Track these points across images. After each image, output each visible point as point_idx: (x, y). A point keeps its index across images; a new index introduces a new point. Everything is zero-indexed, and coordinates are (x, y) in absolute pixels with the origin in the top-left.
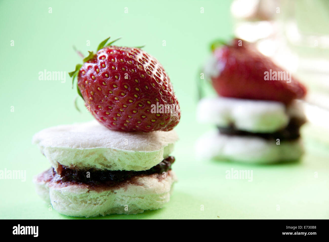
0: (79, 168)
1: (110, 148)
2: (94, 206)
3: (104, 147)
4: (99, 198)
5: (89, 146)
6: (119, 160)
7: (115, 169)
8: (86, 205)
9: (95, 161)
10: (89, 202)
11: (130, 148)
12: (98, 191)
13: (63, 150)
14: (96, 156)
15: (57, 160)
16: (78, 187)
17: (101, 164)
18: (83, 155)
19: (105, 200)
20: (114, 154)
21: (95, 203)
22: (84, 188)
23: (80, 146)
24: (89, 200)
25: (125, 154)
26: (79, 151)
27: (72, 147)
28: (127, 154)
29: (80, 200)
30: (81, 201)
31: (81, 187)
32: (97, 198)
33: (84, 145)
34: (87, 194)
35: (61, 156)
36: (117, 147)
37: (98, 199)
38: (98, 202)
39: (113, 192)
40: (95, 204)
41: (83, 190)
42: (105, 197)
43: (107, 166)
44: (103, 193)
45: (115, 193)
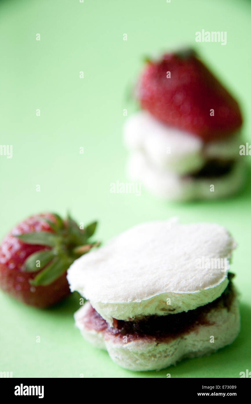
0: (139, 319)
1: (170, 293)
2: (165, 359)
3: (163, 292)
4: (168, 349)
5: (146, 296)
6: (183, 302)
7: (180, 311)
8: (156, 359)
9: (156, 309)
10: (158, 356)
11: (193, 287)
12: (167, 342)
13: (117, 304)
14: (156, 304)
15: (112, 315)
16: (143, 342)
17: (163, 309)
18: (141, 307)
19: (176, 349)
20: (177, 298)
21: (166, 355)
22: (151, 343)
23: (137, 298)
24: (158, 353)
25: (189, 296)
26: (136, 303)
27: (127, 301)
28: (192, 295)
29: (148, 355)
30: (150, 356)
31: (148, 342)
32: (167, 349)
33: (140, 295)
34: (156, 348)
35: (117, 312)
36: (177, 290)
37: (168, 351)
38: (168, 353)
39: (182, 338)
40: (165, 357)
41: (150, 344)
42: (175, 347)
43: (170, 310)
44: (173, 342)
45: (186, 339)
